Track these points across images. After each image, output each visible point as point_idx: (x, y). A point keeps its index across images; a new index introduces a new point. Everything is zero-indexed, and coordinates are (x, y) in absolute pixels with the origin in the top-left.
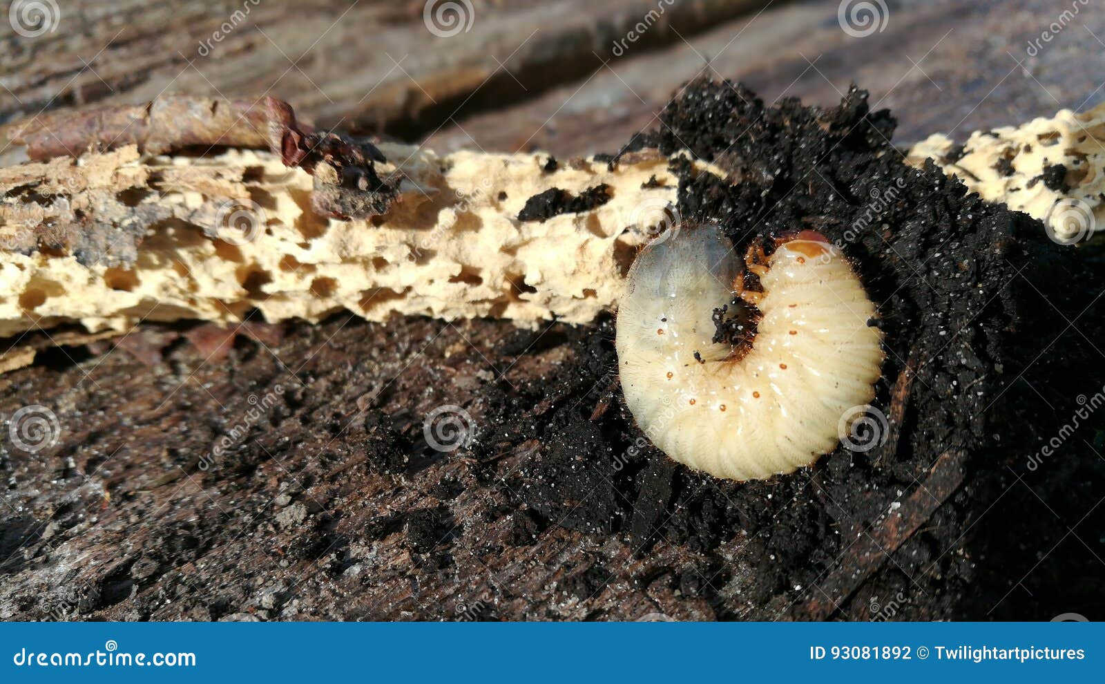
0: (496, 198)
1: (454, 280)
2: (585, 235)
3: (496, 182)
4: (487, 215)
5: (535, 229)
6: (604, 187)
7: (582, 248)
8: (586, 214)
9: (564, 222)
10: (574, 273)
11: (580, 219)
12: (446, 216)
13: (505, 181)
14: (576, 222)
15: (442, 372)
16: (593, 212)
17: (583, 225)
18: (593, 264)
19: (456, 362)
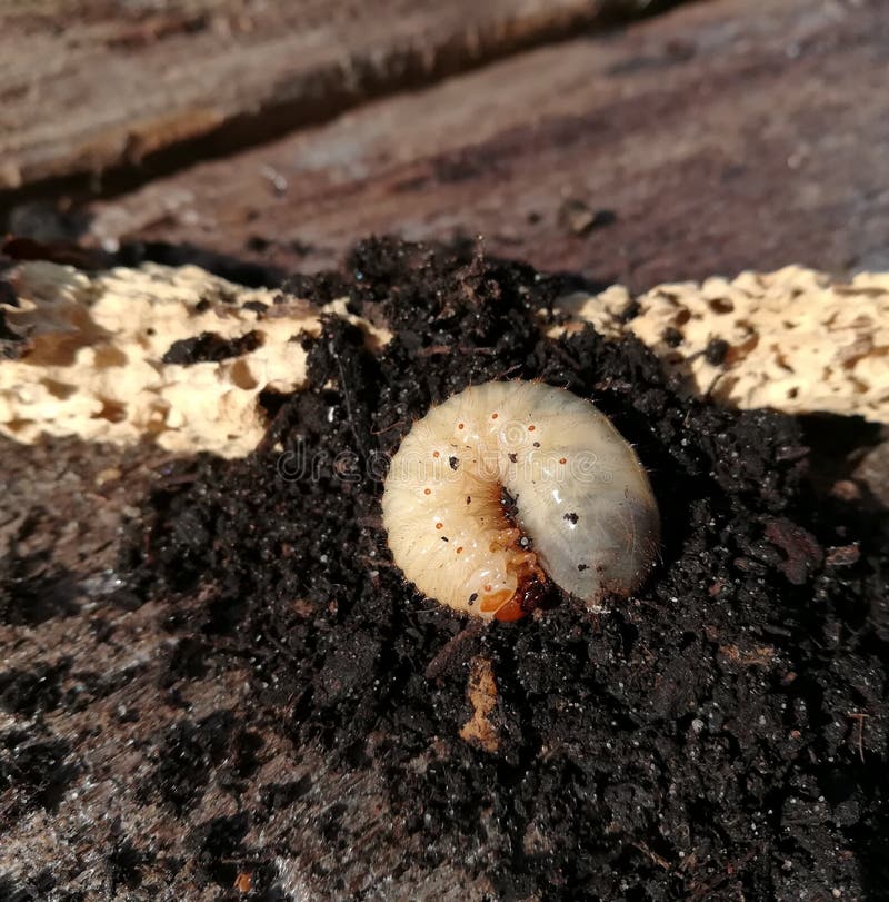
0: (144, 334)
1: (95, 416)
2: (227, 386)
3: (142, 320)
4: (134, 352)
5: (178, 372)
6: (253, 333)
7: (225, 397)
8: (231, 361)
9: (206, 369)
10: (217, 420)
11: (223, 367)
12: (86, 356)
13: (152, 319)
14: (217, 372)
15: (92, 501)
16: (241, 358)
17: (227, 374)
18: (234, 414)
19: (106, 492)
